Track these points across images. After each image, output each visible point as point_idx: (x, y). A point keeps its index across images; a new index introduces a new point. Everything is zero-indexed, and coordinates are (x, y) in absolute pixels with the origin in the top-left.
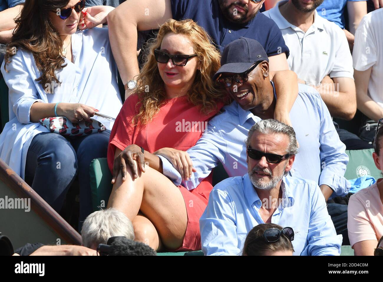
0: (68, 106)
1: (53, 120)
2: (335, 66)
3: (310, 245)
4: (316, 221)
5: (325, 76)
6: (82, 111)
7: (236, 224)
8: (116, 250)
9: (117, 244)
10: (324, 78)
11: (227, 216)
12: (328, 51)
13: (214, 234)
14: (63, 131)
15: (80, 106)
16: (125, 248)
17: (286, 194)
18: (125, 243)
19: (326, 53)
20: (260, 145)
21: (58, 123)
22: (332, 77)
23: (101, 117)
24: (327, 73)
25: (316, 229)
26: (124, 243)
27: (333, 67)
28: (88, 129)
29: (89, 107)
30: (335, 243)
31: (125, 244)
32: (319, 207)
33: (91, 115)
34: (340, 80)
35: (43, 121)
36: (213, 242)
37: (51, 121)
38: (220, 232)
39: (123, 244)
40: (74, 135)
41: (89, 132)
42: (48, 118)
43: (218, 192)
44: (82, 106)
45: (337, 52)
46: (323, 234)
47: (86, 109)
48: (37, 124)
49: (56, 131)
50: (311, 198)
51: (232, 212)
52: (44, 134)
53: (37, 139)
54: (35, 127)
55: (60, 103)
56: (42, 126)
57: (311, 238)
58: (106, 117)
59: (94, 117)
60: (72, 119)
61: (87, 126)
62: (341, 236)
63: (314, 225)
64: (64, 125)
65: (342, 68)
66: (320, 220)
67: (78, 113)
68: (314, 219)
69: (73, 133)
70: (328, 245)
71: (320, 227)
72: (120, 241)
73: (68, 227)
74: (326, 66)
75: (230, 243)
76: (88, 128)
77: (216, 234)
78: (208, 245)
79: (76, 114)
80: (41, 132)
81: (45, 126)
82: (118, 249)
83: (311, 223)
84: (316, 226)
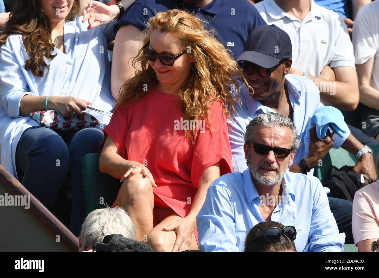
0: (59, 99)
1: (43, 114)
2: (335, 55)
3: (312, 244)
4: (318, 219)
5: (325, 66)
6: (74, 105)
7: (234, 222)
8: (113, 249)
9: (114, 243)
10: (324, 68)
11: (226, 213)
12: (327, 40)
13: (211, 232)
14: (54, 125)
15: (71, 99)
16: (123, 247)
17: (286, 191)
18: (123, 241)
19: (325, 42)
20: (266, 139)
21: (48, 117)
22: (332, 66)
23: (93, 110)
24: (326, 62)
25: (318, 226)
26: (121, 241)
27: (333, 57)
28: (80, 123)
29: (81, 100)
30: (337, 242)
31: (123, 243)
32: (321, 203)
33: (83, 108)
34: (341, 69)
35: (33, 115)
36: (211, 240)
37: (42, 115)
38: (218, 230)
39: (120, 243)
40: (65, 129)
41: (81, 126)
42: (38, 111)
43: (216, 188)
44: (73, 100)
45: (336, 41)
46: (325, 232)
47: (78, 103)
48: (27, 118)
49: (46, 126)
50: (313, 194)
51: (231, 209)
52: (34, 129)
53: (26, 133)
54: (25, 121)
55: (50, 96)
56: (32, 120)
57: (313, 236)
58: (99, 111)
59: (87, 111)
60: (63, 112)
61: (79, 120)
62: (343, 235)
63: (316, 223)
64: (55, 119)
65: (343, 57)
66: (322, 217)
67: (70, 106)
68: (316, 217)
69: (64, 128)
70: (330, 244)
71: (322, 225)
72: (117, 239)
73: (59, 225)
74: (325, 56)
75: (229, 241)
76: (80, 121)
77: (214, 232)
78: (205, 243)
79: (68, 108)
80: (31, 126)
81: (36, 120)
82: (116, 248)
83: (313, 221)
84: (318, 224)
